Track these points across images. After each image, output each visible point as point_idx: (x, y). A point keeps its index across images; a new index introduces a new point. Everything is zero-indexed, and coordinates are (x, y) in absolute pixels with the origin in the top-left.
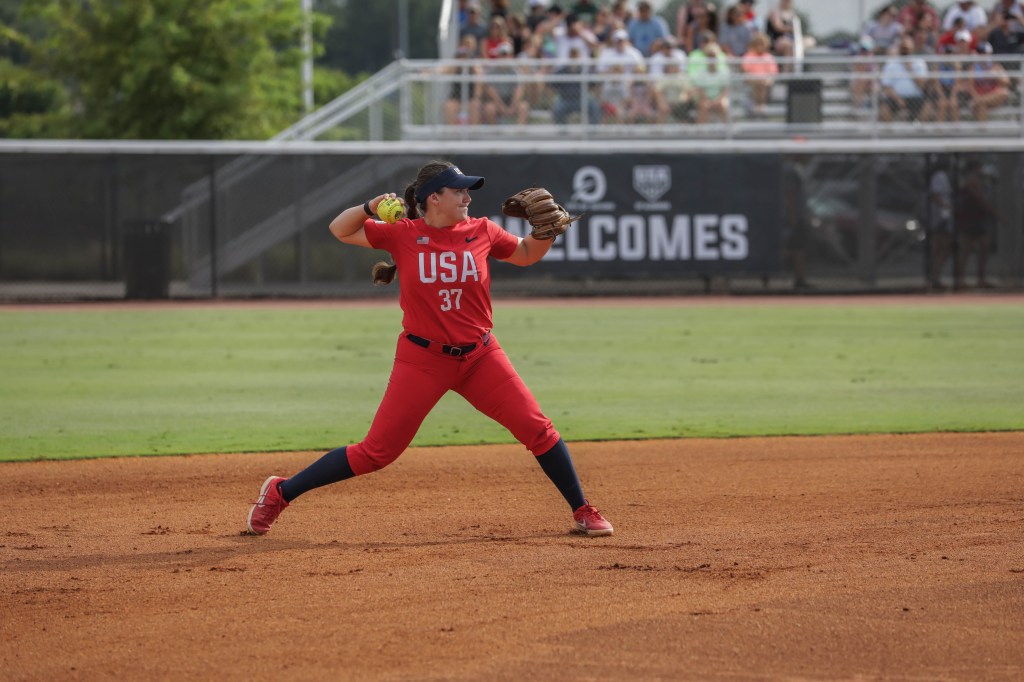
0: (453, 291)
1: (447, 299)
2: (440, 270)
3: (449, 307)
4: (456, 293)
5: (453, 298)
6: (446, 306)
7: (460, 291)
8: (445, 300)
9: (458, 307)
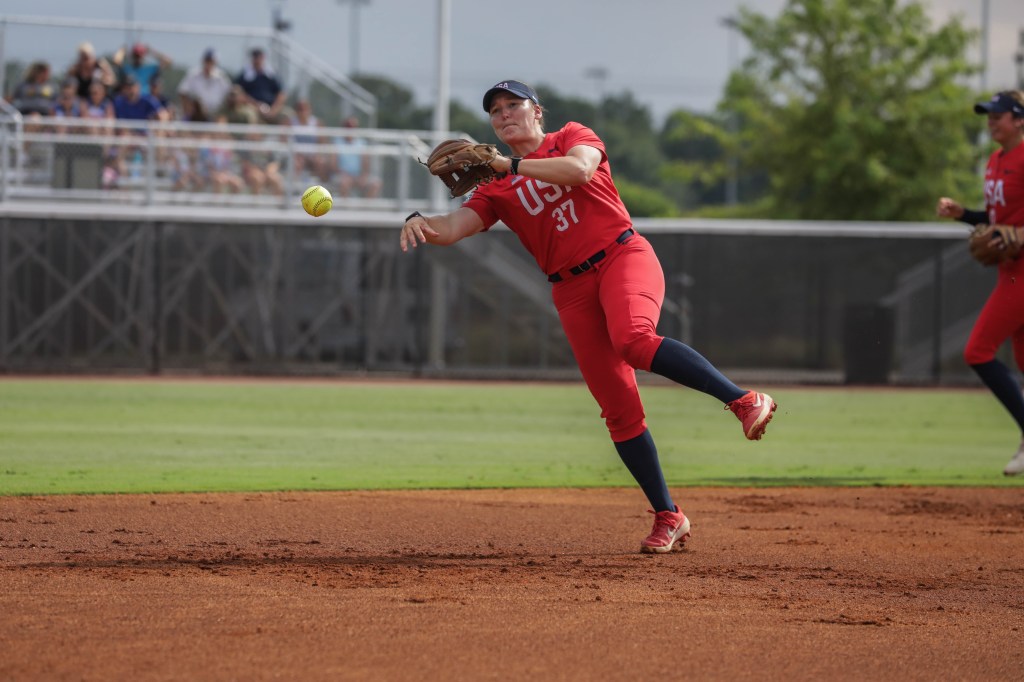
0: (564, 206)
1: (561, 218)
2: (541, 192)
3: (566, 225)
4: (568, 207)
5: (567, 214)
6: (562, 224)
7: (570, 202)
8: (559, 219)
9: (576, 220)
